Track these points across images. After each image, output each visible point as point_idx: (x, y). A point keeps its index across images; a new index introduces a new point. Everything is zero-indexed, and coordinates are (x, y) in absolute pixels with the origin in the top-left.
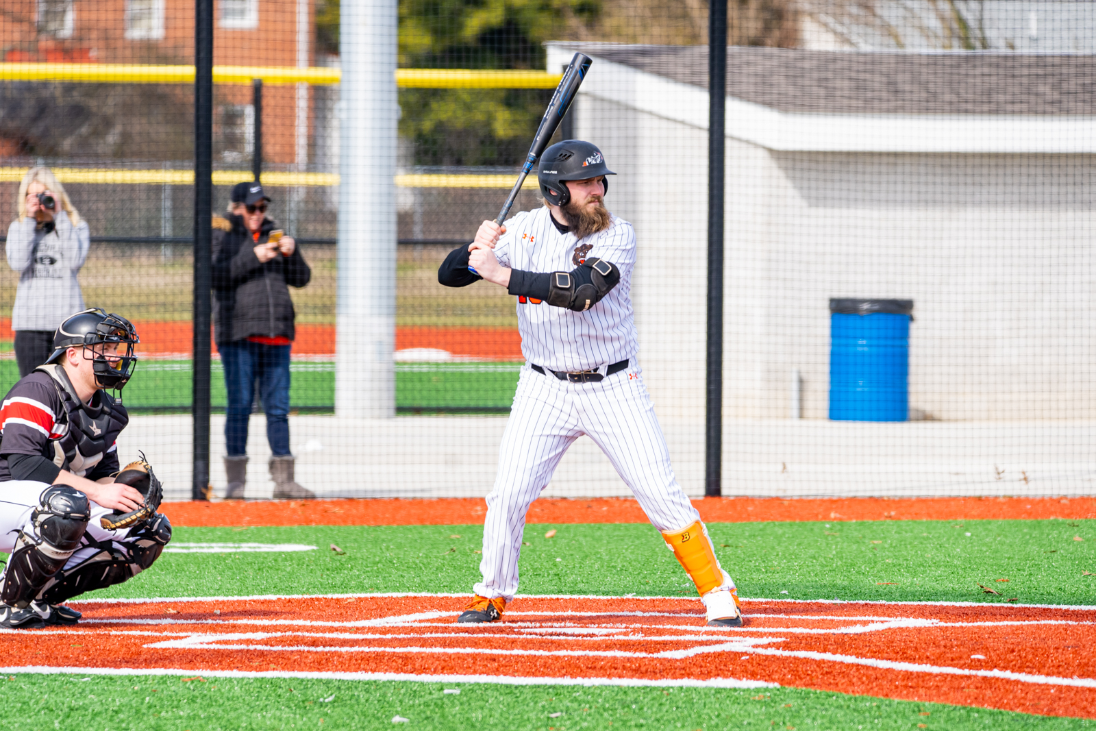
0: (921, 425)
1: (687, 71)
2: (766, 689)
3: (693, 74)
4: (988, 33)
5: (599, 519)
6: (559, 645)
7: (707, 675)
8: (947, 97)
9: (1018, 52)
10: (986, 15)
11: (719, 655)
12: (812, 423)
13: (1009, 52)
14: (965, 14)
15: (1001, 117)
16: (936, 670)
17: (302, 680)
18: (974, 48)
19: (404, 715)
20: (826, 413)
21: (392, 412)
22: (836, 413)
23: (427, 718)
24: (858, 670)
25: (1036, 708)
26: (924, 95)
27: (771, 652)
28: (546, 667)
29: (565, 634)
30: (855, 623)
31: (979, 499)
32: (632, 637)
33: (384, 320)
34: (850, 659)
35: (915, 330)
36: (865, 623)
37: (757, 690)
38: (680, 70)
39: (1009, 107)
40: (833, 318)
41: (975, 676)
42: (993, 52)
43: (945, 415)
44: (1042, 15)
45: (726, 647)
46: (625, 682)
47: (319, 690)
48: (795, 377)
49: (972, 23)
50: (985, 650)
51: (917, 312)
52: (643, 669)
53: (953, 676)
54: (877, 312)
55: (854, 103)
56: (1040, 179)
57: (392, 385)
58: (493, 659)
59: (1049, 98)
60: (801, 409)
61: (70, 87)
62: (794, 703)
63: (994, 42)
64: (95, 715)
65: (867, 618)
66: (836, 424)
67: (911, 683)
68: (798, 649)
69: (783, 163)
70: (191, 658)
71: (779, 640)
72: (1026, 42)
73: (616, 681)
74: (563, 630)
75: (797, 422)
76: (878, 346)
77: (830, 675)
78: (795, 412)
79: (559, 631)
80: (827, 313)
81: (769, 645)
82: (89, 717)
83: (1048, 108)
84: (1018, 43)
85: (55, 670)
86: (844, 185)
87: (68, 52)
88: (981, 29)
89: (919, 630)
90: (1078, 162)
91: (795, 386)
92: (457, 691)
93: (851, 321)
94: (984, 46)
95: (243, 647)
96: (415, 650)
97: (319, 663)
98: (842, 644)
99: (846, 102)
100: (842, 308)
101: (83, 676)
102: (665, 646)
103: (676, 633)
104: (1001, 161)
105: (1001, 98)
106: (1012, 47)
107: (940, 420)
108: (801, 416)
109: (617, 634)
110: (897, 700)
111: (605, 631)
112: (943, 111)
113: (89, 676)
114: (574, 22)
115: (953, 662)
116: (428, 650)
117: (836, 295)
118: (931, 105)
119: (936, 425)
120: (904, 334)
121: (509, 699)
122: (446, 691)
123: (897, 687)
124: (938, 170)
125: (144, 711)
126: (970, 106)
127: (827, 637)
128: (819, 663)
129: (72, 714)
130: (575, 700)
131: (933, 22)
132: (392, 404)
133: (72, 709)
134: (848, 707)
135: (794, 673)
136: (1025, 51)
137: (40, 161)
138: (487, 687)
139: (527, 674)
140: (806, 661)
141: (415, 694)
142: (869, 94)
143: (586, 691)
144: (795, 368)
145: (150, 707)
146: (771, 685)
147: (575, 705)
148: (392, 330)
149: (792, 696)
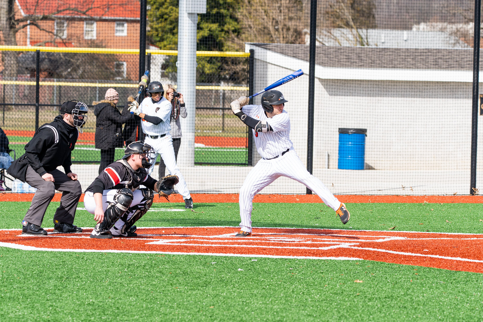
0: (368, 171)
1: (292, 52)
2: (359, 261)
3: (294, 53)
4: (369, 40)
5: (274, 202)
6: (285, 245)
7: (338, 256)
8: (378, 62)
9: (378, 47)
10: (368, 34)
11: (339, 248)
12: (332, 170)
13: (376, 47)
14: (361, 34)
15: (396, 69)
16: (413, 254)
17: (203, 256)
18: (364, 45)
19: (241, 268)
20: (337, 167)
21: (193, 164)
22: (340, 167)
23: (250, 269)
24: (387, 254)
25: (452, 269)
26: (370, 61)
27: (356, 248)
28: (282, 252)
29: (285, 241)
30: (380, 238)
31: (397, 196)
32: (307, 242)
33: (191, 134)
34: (384, 251)
35: (367, 139)
36: (384, 238)
37: (357, 261)
38: (289, 52)
39: (398, 66)
40: (339, 135)
41: (427, 257)
42: (370, 47)
43: (376, 168)
44: (386, 35)
45: (341, 246)
46: (311, 258)
47: (210, 259)
48: (327, 155)
49: (363, 37)
50: (427, 248)
51: (368, 133)
52: (316, 253)
53: (420, 257)
54: (354, 133)
55: (347, 63)
56: (408, 90)
57: (193, 156)
58: (265, 249)
59: (411, 63)
60: (328, 165)
61: (66, 54)
62: (371, 266)
63: (371, 43)
64: (138, 267)
65: (384, 237)
66: (340, 170)
67: (408, 259)
68: (364, 247)
69: (323, 83)
70: (163, 248)
71: (357, 244)
72: (381, 44)
73: (308, 257)
74: (284, 240)
75: (327, 169)
76: (354, 144)
77: (378, 256)
78: (327, 166)
79: (282, 240)
80: (338, 133)
81: (354, 246)
82: (136, 268)
83: (411, 66)
84: (378, 44)
85: (119, 251)
86: (344, 91)
87: (65, 43)
88: (367, 38)
89: (402, 241)
90: (421, 84)
91: (327, 157)
92: (256, 260)
93: (346, 136)
94: (368, 44)
95: (179, 244)
96: (237, 246)
97: (206, 250)
98: (380, 245)
99: (344, 63)
100: (343, 132)
101: (129, 254)
102: (321, 245)
103: (321, 241)
104: (395, 84)
105: (396, 62)
106: (377, 45)
107: (374, 169)
108: (328, 168)
109: (302, 241)
110: (404, 265)
111: (298, 240)
112: (376, 67)
113: (131, 253)
114: (233, 35)
115: (417, 252)
116: (241, 246)
117: (340, 127)
118: (373, 64)
119: (373, 171)
120: (363, 140)
121: (274, 263)
122: (252, 260)
123: (403, 260)
124: (375, 86)
125: (153, 266)
126: (385, 65)
127: (373, 243)
128: (374, 252)
129: (130, 266)
130: (296, 264)
131: (350, 37)
132: (193, 162)
133: (129, 265)
134: (389, 267)
135: (367, 255)
136: (381, 47)
137: (55, 80)
138: (265, 259)
139: (277, 254)
140: (369, 251)
141: (242, 261)
142: (352, 61)
143: (299, 260)
144: (326, 152)
145: (155, 265)
146: (361, 259)
147: (297, 265)
148: (193, 137)
149: (369, 264)
